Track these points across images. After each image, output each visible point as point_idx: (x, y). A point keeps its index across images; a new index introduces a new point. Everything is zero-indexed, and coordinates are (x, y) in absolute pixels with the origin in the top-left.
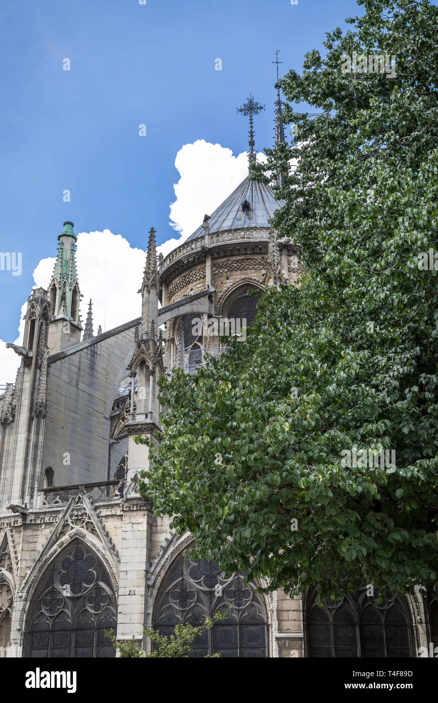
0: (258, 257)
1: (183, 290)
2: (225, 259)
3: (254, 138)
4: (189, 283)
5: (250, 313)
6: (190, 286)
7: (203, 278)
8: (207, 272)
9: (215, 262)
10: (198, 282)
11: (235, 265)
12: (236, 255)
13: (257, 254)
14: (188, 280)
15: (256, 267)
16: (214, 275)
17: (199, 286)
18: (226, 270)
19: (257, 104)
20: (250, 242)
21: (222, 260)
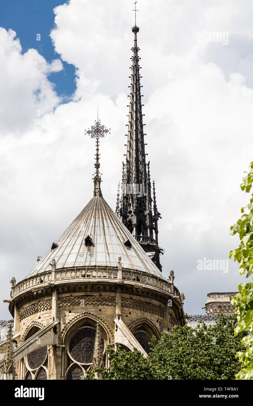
0: (97, 294)
1: (32, 316)
2: (68, 295)
3: (100, 161)
4: (37, 311)
5: (88, 344)
6: (39, 314)
7: (50, 309)
8: (53, 304)
9: (60, 296)
10: (45, 311)
11: (77, 301)
12: (78, 292)
13: (95, 291)
14: (36, 308)
15: (94, 303)
16: (58, 308)
17: (46, 315)
18: (69, 304)
19: (103, 126)
20: (90, 282)
21: (67, 295)
